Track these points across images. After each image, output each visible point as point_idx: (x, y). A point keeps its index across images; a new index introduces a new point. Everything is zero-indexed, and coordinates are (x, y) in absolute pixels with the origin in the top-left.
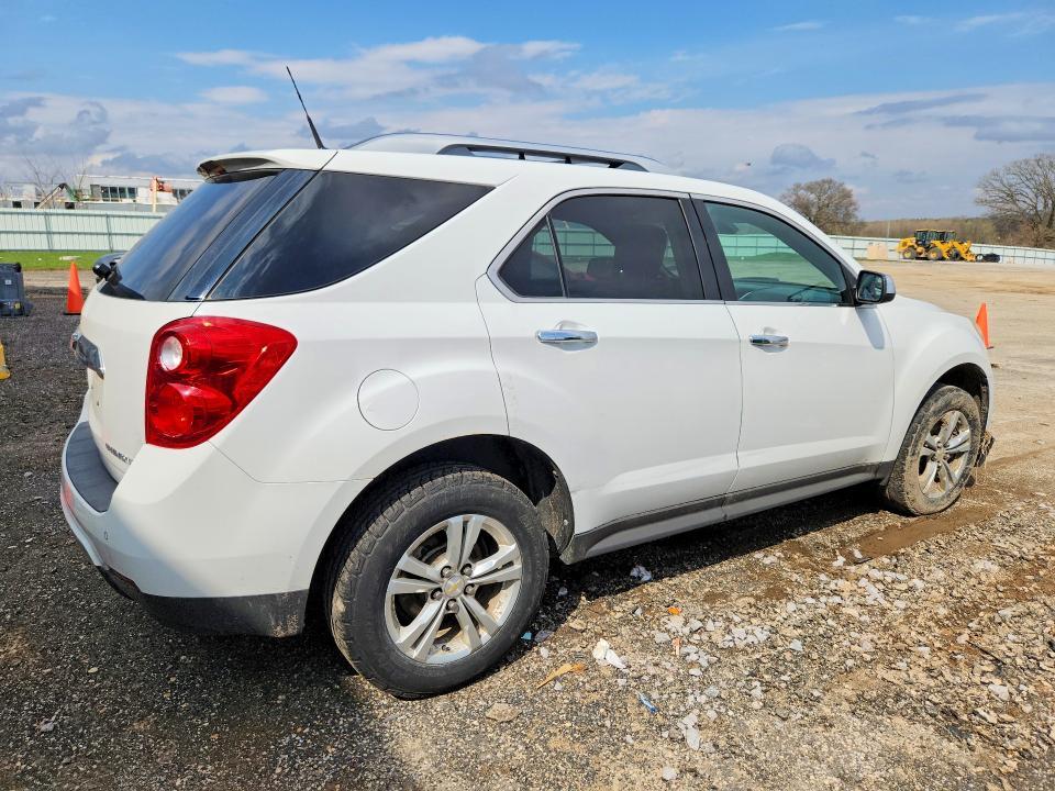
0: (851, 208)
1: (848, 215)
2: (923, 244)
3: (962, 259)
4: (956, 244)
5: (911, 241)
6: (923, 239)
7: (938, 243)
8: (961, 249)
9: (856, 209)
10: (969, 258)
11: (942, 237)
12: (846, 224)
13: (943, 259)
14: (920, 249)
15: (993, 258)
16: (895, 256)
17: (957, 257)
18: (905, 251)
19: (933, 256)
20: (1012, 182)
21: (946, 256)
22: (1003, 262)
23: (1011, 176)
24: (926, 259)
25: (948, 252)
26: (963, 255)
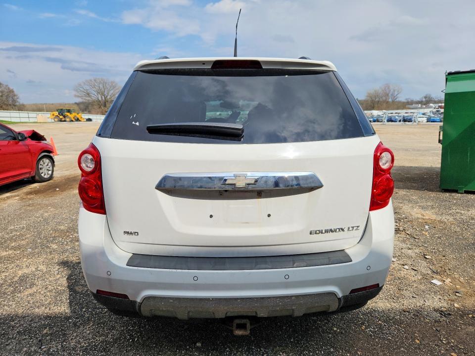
0: (16, 97)
1: (14, 101)
2: (62, 115)
3: (80, 121)
4: (76, 114)
5: (56, 113)
6: (61, 112)
7: (68, 114)
8: (78, 116)
9: (17, 98)
10: (83, 120)
11: (69, 111)
12: (15, 106)
13: (72, 121)
14: (61, 117)
15: (90, 120)
16: (50, 120)
17: (78, 120)
18: (55, 118)
19: (68, 120)
20: (88, 88)
21: (74, 120)
22: (94, 120)
23: (86, 86)
24: (65, 121)
25: (74, 118)
26: (80, 119)
